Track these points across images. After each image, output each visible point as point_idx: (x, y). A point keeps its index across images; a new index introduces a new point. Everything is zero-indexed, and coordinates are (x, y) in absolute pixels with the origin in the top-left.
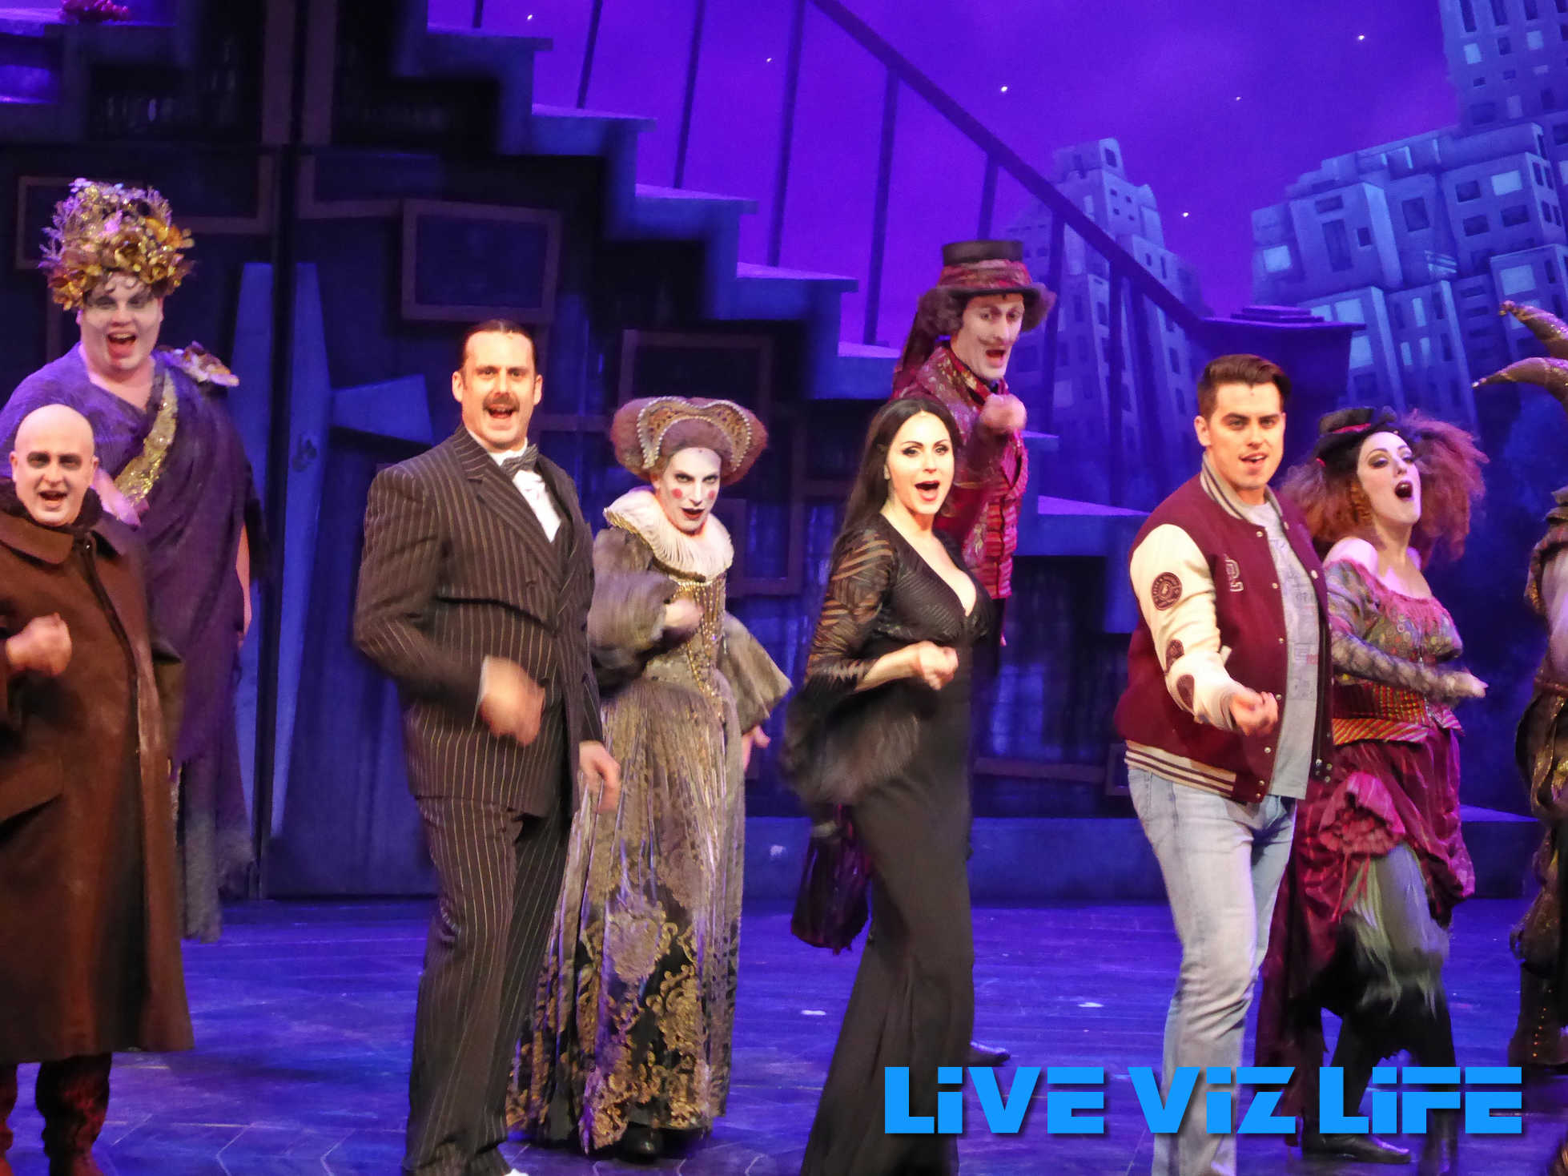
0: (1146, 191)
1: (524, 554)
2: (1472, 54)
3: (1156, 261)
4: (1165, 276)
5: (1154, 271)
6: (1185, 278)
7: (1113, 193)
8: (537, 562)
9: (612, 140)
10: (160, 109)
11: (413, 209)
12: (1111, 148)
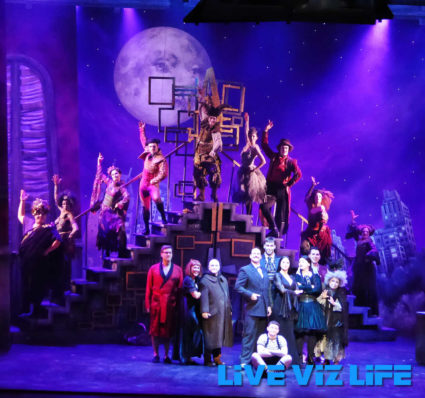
2: (386, 217)
3: (341, 248)
4: (342, 250)
6: (345, 250)
7: (335, 238)
9: (262, 230)
10: (197, 226)
11: (233, 240)
12: (334, 231)
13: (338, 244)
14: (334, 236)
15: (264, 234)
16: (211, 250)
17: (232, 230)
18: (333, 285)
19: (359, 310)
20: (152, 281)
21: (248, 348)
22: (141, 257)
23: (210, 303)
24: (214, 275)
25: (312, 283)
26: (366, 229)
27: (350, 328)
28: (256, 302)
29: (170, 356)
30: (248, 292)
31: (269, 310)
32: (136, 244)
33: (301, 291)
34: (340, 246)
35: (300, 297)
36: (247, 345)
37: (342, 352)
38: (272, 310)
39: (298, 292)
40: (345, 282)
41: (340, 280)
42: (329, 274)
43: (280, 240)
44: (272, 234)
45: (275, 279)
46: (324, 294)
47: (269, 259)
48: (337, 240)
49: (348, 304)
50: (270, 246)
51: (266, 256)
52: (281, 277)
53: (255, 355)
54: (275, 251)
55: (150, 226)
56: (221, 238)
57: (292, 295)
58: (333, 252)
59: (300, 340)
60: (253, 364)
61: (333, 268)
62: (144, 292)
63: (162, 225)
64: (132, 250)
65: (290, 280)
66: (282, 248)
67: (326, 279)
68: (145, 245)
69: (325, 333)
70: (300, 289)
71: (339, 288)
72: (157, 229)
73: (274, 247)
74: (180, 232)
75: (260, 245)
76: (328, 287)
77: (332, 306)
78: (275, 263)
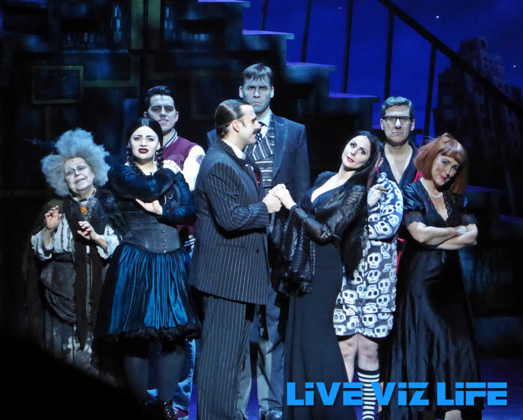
0: (498, 57)
3: (503, 86)
4: (507, 92)
5: (503, 90)
6: (515, 93)
7: (485, 58)
12: (483, 40)
13: (495, 77)
14: (484, 53)
15: (283, 53)
34: (500, 81)
48: (491, 64)
50: (256, 89)
73: (269, 94)
78: (271, 139)
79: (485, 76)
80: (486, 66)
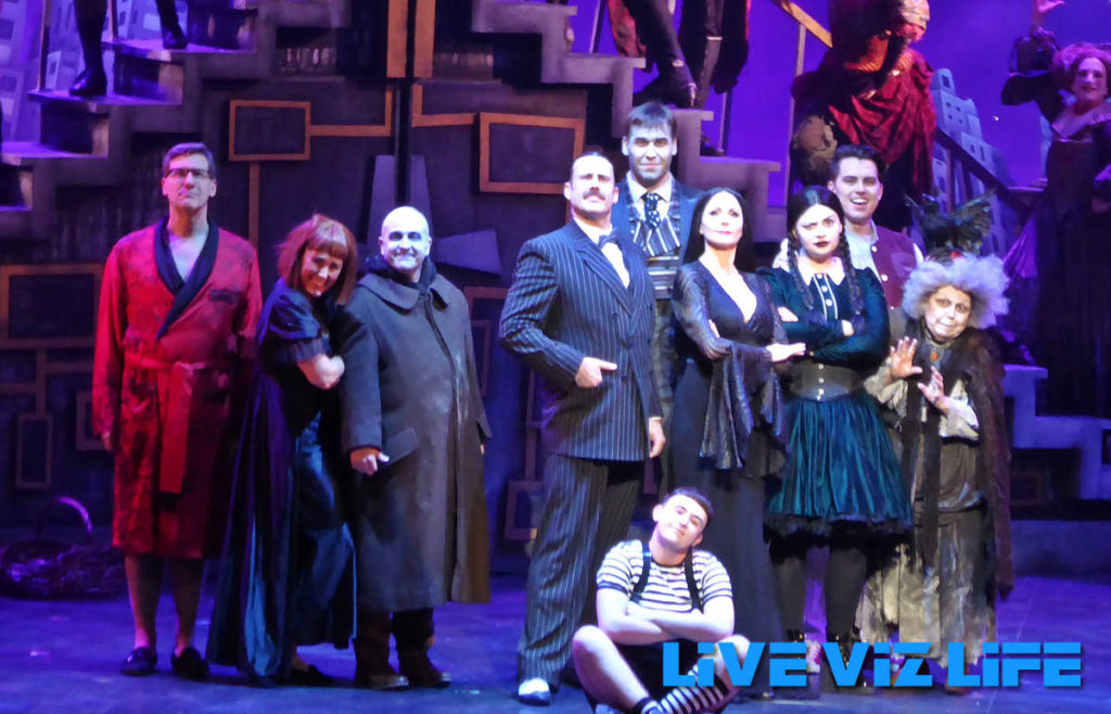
0: (970, 103)
1: (610, 295)
3: (977, 149)
4: (983, 159)
5: (977, 156)
6: (996, 160)
7: (948, 105)
8: (618, 302)
9: (616, 73)
10: (321, 55)
11: (487, 119)
12: (946, 75)
13: (964, 135)
14: (947, 96)
15: (627, 89)
16: (385, 164)
17: (479, 73)
18: (945, 318)
19: (1061, 430)
20: (124, 302)
21: (557, 605)
22: (69, 196)
23: (388, 406)
24: (402, 277)
25: (846, 313)
26: (1093, 64)
27: (1018, 513)
28: (597, 393)
29: (201, 645)
30: (561, 349)
31: (655, 428)
32: (46, 141)
33: (799, 348)
34: (973, 141)
35: (789, 376)
36: (553, 593)
37: (983, 620)
38: (669, 429)
39: (779, 352)
40: (1000, 306)
41: (976, 298)
42: (926, 269)
43: (698, 117)
44: (660, 91)
45: (677, 291)
46: (900, 360)
47: (651, 204)
48: (958, 113)
49: (1009, 402)
50: (650, 144)
51: (637, 190)
52: (707, 283)
53: (587, 635)
54: (676, 165)
55: (109, 58)
56: (428, 109)
57: (756, 367)
58: (940, 169)
59: (789, 567)
60: (578, 676)
61: (942, 242)
62: (89, 353)
63: (165, 55)
64: (28, 167)
65: (745, 300)
66: (707, 151)
67: (911, 292)
68: (86, 145)
69: (906, 537)
70: (792, 337)
71: (968, 331)
72: (137, 69)
73: (669, 150)
74: (242, 85)
75: (606, 138)
76: (917, 326)
77: (936, 413)
78: (675, 220)
79: (947, 133)
80: (950, 117)
